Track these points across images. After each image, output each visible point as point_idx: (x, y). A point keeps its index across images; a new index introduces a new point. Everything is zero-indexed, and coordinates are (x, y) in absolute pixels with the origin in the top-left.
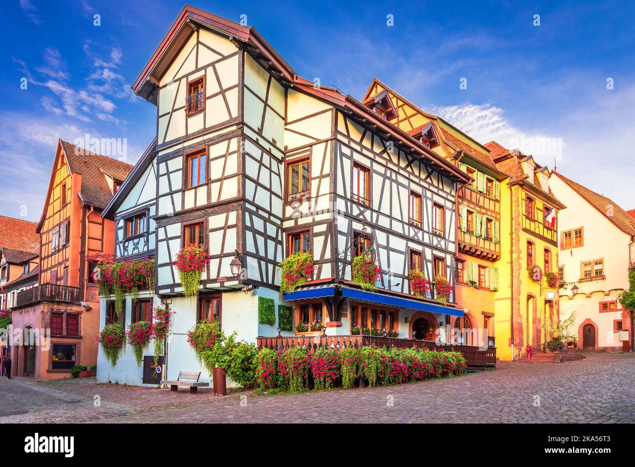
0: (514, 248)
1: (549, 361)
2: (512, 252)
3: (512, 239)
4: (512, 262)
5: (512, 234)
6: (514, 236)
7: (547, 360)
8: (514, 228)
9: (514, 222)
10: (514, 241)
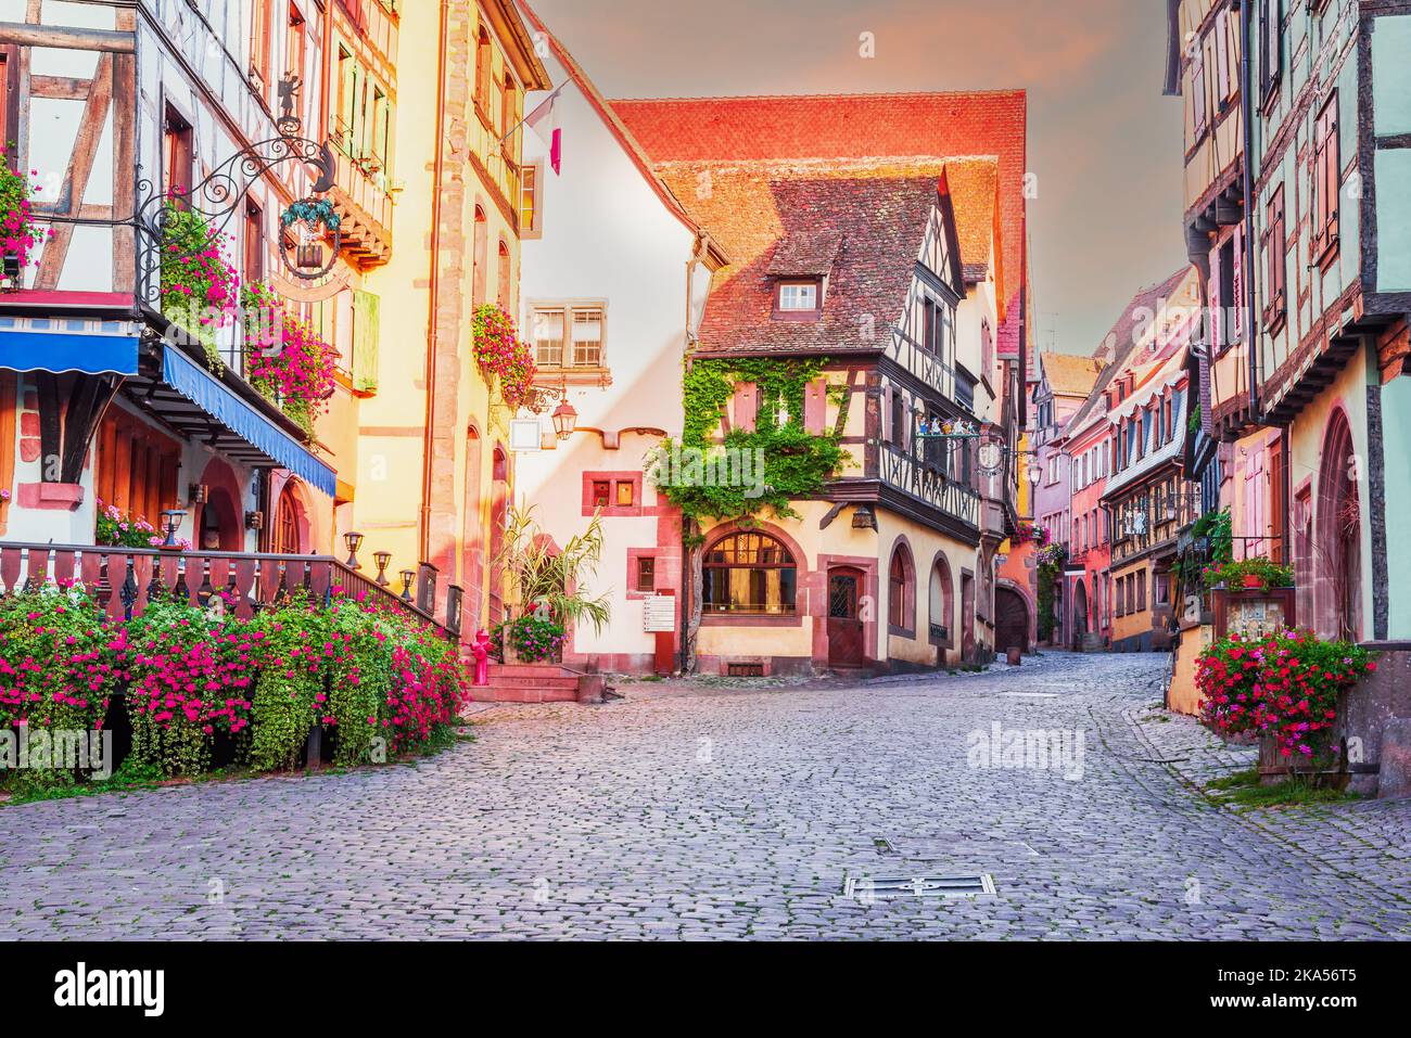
0: (443, 227)
1: (556, 696)
2: (434, 242)
3: (437, 190)
4: (433, 284)
5: (437, 166)
6: (446, 176)
7: (549, 694)
8: (447, 147)
9: (448, 119)
10: (444, 197)
